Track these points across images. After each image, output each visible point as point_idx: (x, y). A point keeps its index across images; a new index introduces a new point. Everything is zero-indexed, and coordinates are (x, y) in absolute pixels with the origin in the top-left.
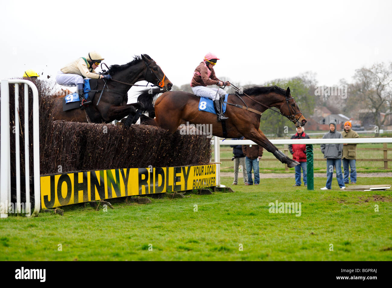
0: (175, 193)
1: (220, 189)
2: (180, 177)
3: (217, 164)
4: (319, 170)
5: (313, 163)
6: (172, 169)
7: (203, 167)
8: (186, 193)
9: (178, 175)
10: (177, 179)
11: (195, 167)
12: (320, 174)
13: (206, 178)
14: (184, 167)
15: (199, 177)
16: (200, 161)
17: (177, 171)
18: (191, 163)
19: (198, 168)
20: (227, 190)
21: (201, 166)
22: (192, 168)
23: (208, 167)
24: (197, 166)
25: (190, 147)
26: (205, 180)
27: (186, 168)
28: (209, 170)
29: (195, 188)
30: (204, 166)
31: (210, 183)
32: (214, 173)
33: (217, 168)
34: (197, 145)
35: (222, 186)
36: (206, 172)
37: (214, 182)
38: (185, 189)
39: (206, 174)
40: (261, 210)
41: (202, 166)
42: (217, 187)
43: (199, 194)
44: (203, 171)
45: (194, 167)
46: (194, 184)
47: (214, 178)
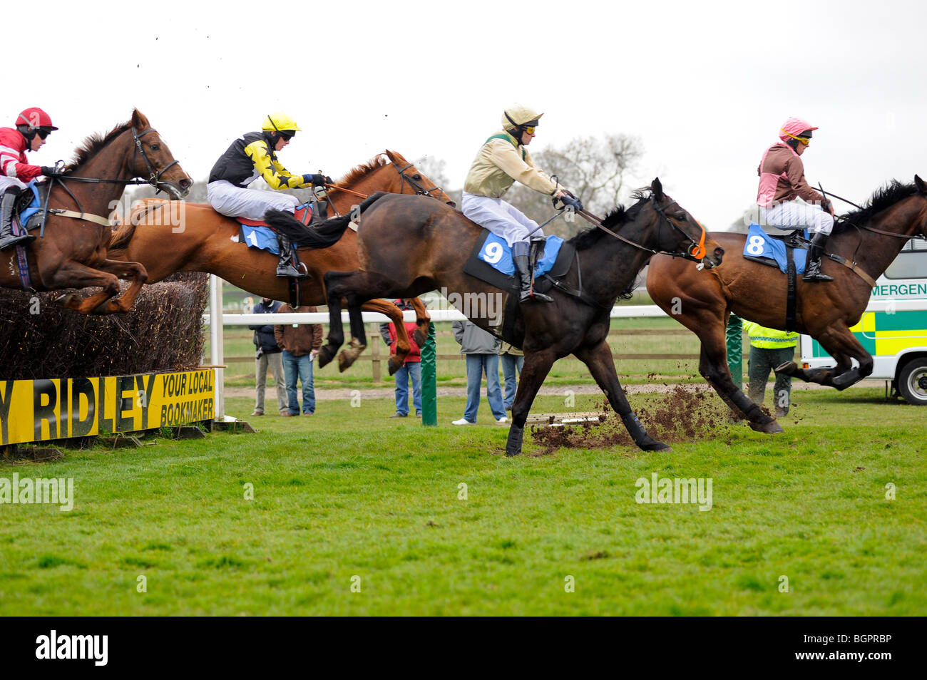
0: (120, 436)
1: (224, 427)
2: (131, 399)
3: (215, 369)
4: (449, 379)
5: (435, 365)
6: (111, 382)
7: (184, 376)
8: (146, 435)
9: (126, 394)
10: (124, 404)
11: (166, 375)
12: (452, 390)
13: (192, 402)
14: (141, 377)
15: (174, 400)
16: (177, 362)
17: (124, 385)
18: (156, 366)
19: (172, 377)
20: (240, 427)
21: (179, 374)
22: (159, 378)
23: (197, 374)
24: (170, 375)
25: (153, 329)
26: (189, 405)
27: (146, 378)
28: (199, 382)
29: (167, 425)
30: (188, 374)
31: (200, 411)
32: (210, 389)
33: (218, 379)
34: (170, 326)
35: (229, 419)
36: (192, 387)
37: (210, 409)
38: (143, 427)
39: (190, 392)
40: (317, 471)
41: (182, 373)
42: (216, 421)
43: (175, 437)
44: (183, 385)
45: (164, 377)
46: (163, 415)
47: (211, 400)
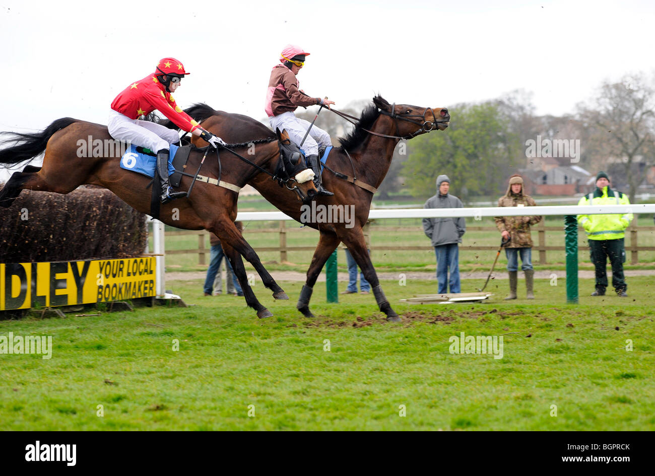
0: (47, 309)
1: (163, 302)
2: (65, 281)
3: (158, 257)
5: (336, 254)
6: (44, 268)
7: (122, 262)
8: (85, 309)
9: (59, 276)
10: (55, 284)
11: (102, 261)
13: (130, 283)
14: (75, 263)
15: (111, 281)
16: (120, 251)
17: (54, 271)
19: (109, 263)
20: (176, 303)
21: (116, 260)
22: (95, 264)
23: (136, 261)
24: (106, 261)
25: (89, 225)
26: (128, 286)
27: (80, 264)
28: (138, 267)
29: (103, 300)
30: (126, 261)
31: (139, 290)
32: (151, 272)
33: (159, 265)
34: (109, 222)
35: (168, 296)
36: (130, 271)
37: (151, 289)
38: (78, 302)
39: (129, 274)
41: (119, 260)
42: (157, 297)
43: (108, 311)
44: (121, 270)
45: (100, 262)
46: (100, 293)
47: (152, 282)
